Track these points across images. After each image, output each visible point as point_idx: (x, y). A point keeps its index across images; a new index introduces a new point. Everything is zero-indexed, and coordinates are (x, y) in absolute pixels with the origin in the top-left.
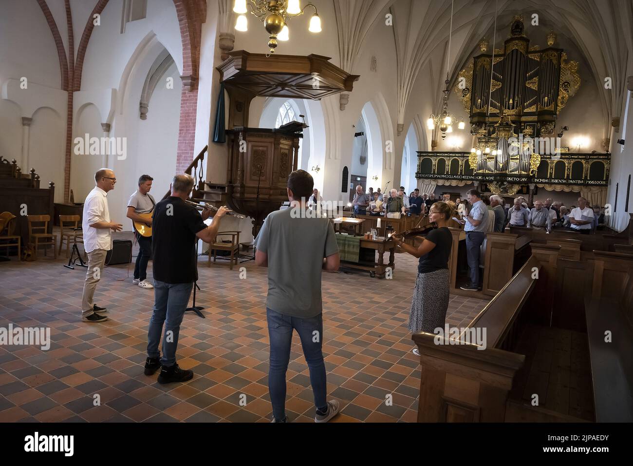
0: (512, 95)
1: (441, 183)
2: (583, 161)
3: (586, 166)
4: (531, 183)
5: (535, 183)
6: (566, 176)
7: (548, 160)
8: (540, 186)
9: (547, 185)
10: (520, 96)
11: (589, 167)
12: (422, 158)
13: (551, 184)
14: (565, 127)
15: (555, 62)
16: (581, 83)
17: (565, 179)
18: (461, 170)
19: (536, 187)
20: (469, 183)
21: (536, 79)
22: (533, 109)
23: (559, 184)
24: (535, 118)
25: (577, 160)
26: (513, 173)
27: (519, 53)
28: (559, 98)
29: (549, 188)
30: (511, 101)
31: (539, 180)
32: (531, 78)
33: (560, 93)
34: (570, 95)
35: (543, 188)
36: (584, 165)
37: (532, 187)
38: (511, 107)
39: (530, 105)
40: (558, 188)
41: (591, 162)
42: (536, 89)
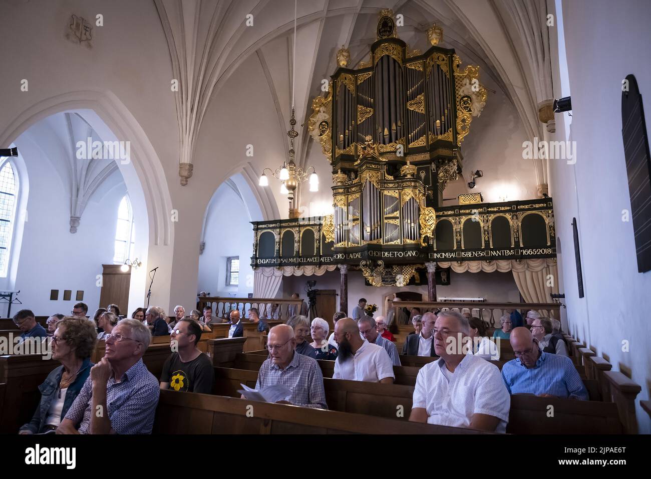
0: (387, 123)
1: (289, 271)
2: (508, 216)
3: (515, 223)
4: (428, 261)
5: (434, 260)
6: (483, 244)
7: (450, 219)
8: (444, 265)
9: (455, 263)
10: (399, 124)
11: (520, 225)
12: (260, 234)
13: (462, 260)
14: (478, 172)
15: (445, 68)
16: (488, 96)
17: (483, 250)
18: (319, 248)
19: (438, 268)
20: (332, 268)
21: (421, 97)
22: (421, 142)
23: (474, 259)
24: (426, 156)
25: (498, 215)
26: (393, 243)
27: (391, 62)
28: (458, 121)
29: (458, 269)
30: (386, 132)
31: (441, 255)
32: (413, 96)
33: (459, 114)
34: (474, 115)
35: (449, 269)
36: (511, 223)
37: (431, 268)
38: (387, 140)
39: (416, 137)
40: (474, 267)
41: (521, 216)
42: (423, 112)
